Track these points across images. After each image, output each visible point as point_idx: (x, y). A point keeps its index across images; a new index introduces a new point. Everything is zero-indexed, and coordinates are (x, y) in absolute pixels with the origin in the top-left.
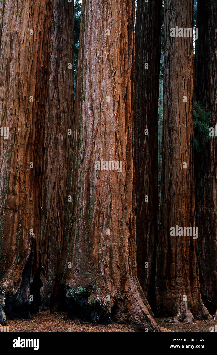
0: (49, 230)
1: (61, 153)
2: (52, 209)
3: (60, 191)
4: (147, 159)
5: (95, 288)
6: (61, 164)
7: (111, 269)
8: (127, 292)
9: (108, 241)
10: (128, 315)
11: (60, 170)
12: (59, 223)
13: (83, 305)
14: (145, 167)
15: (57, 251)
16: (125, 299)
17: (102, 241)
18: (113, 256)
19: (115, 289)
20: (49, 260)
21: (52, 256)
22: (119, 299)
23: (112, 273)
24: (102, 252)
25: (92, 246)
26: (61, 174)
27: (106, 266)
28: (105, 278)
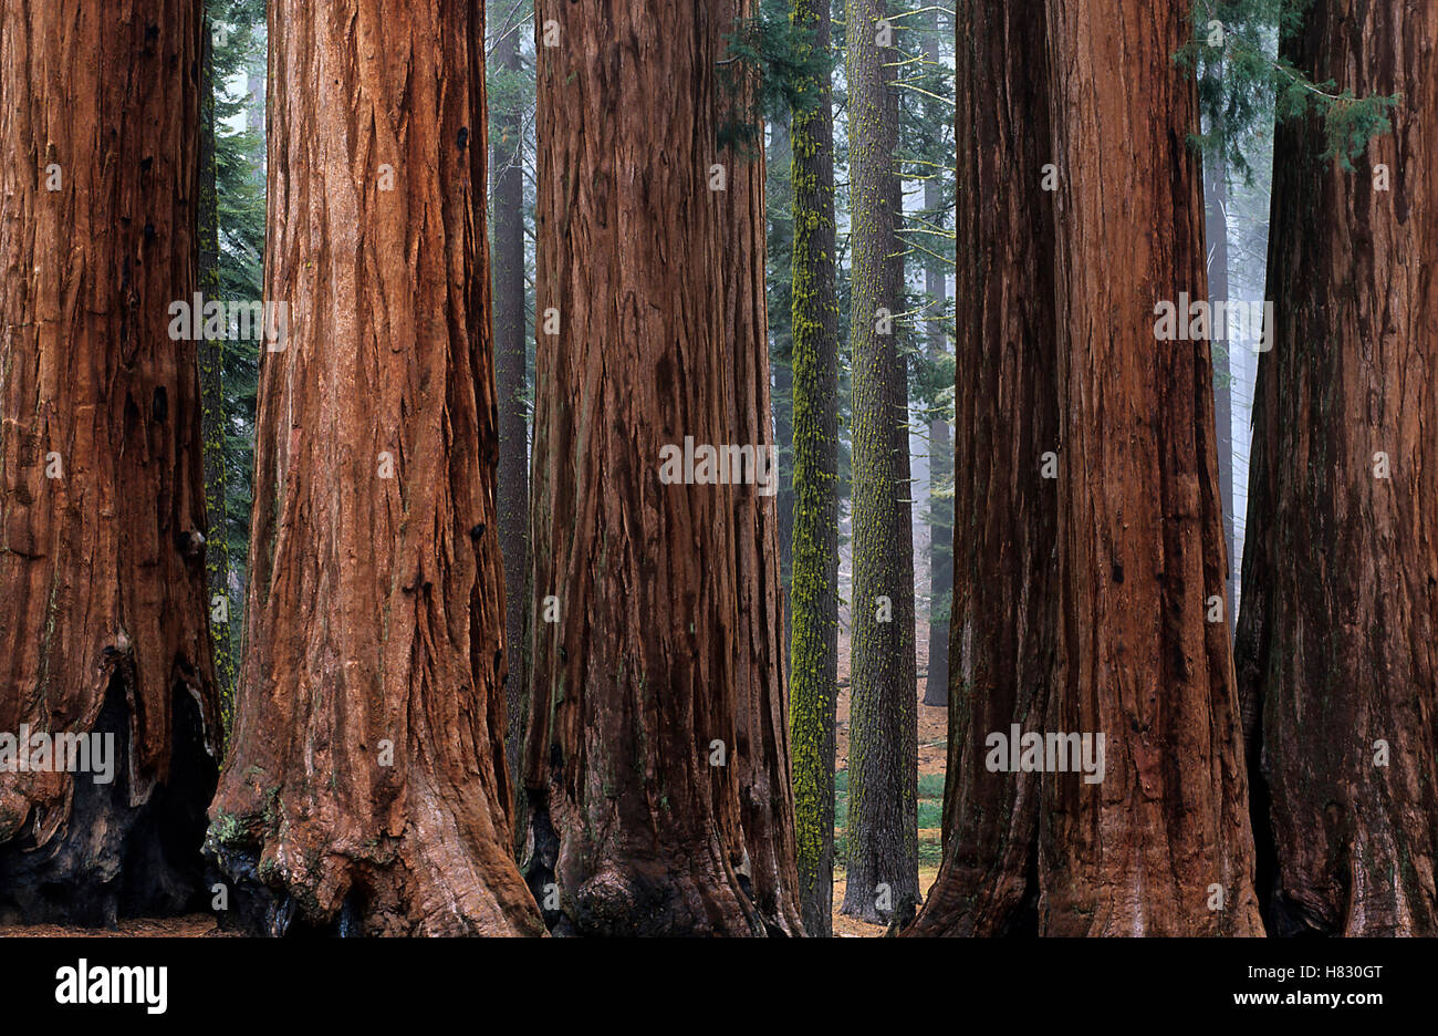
0: (585, 597)
1: (625, 240)
2: (593, 501)
3: (630, 418)
4: (1010, 243)
5: (271, 822)
6: (630, 292)
7: (341, 753)
8: (400, 838)
9: (330, 655)
10: (411, 922)
11: (626, 320)
12: (627, 562)
13: (240, 880)
14: (1005, 281)
15: (620, 688)
16: (394, 862)
17: (311, 655)
18: (345, 709)
19: (352, 825)
20: (587, 730)
21: (603, 713)
22: (369, 862)
23: (344, 770)
24: (311, 694)
25: (269, 676)
26: (633, 341)
27: (320, 746)
28: (315, 788)
